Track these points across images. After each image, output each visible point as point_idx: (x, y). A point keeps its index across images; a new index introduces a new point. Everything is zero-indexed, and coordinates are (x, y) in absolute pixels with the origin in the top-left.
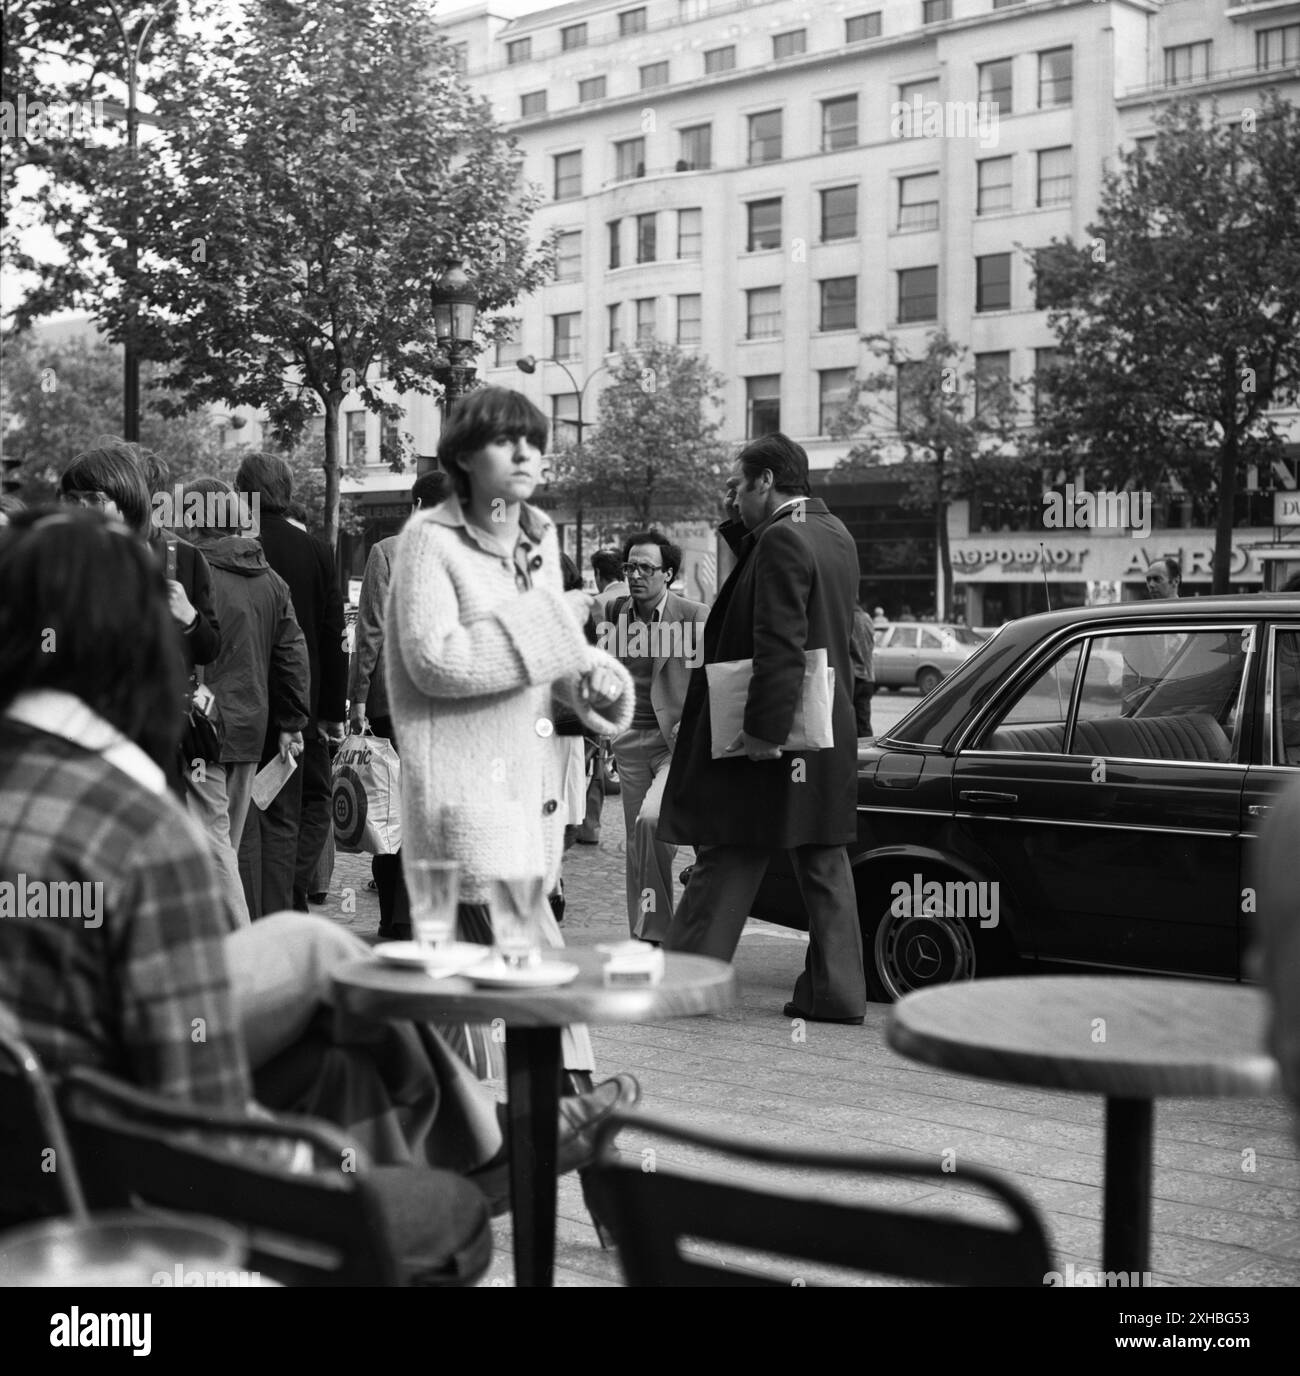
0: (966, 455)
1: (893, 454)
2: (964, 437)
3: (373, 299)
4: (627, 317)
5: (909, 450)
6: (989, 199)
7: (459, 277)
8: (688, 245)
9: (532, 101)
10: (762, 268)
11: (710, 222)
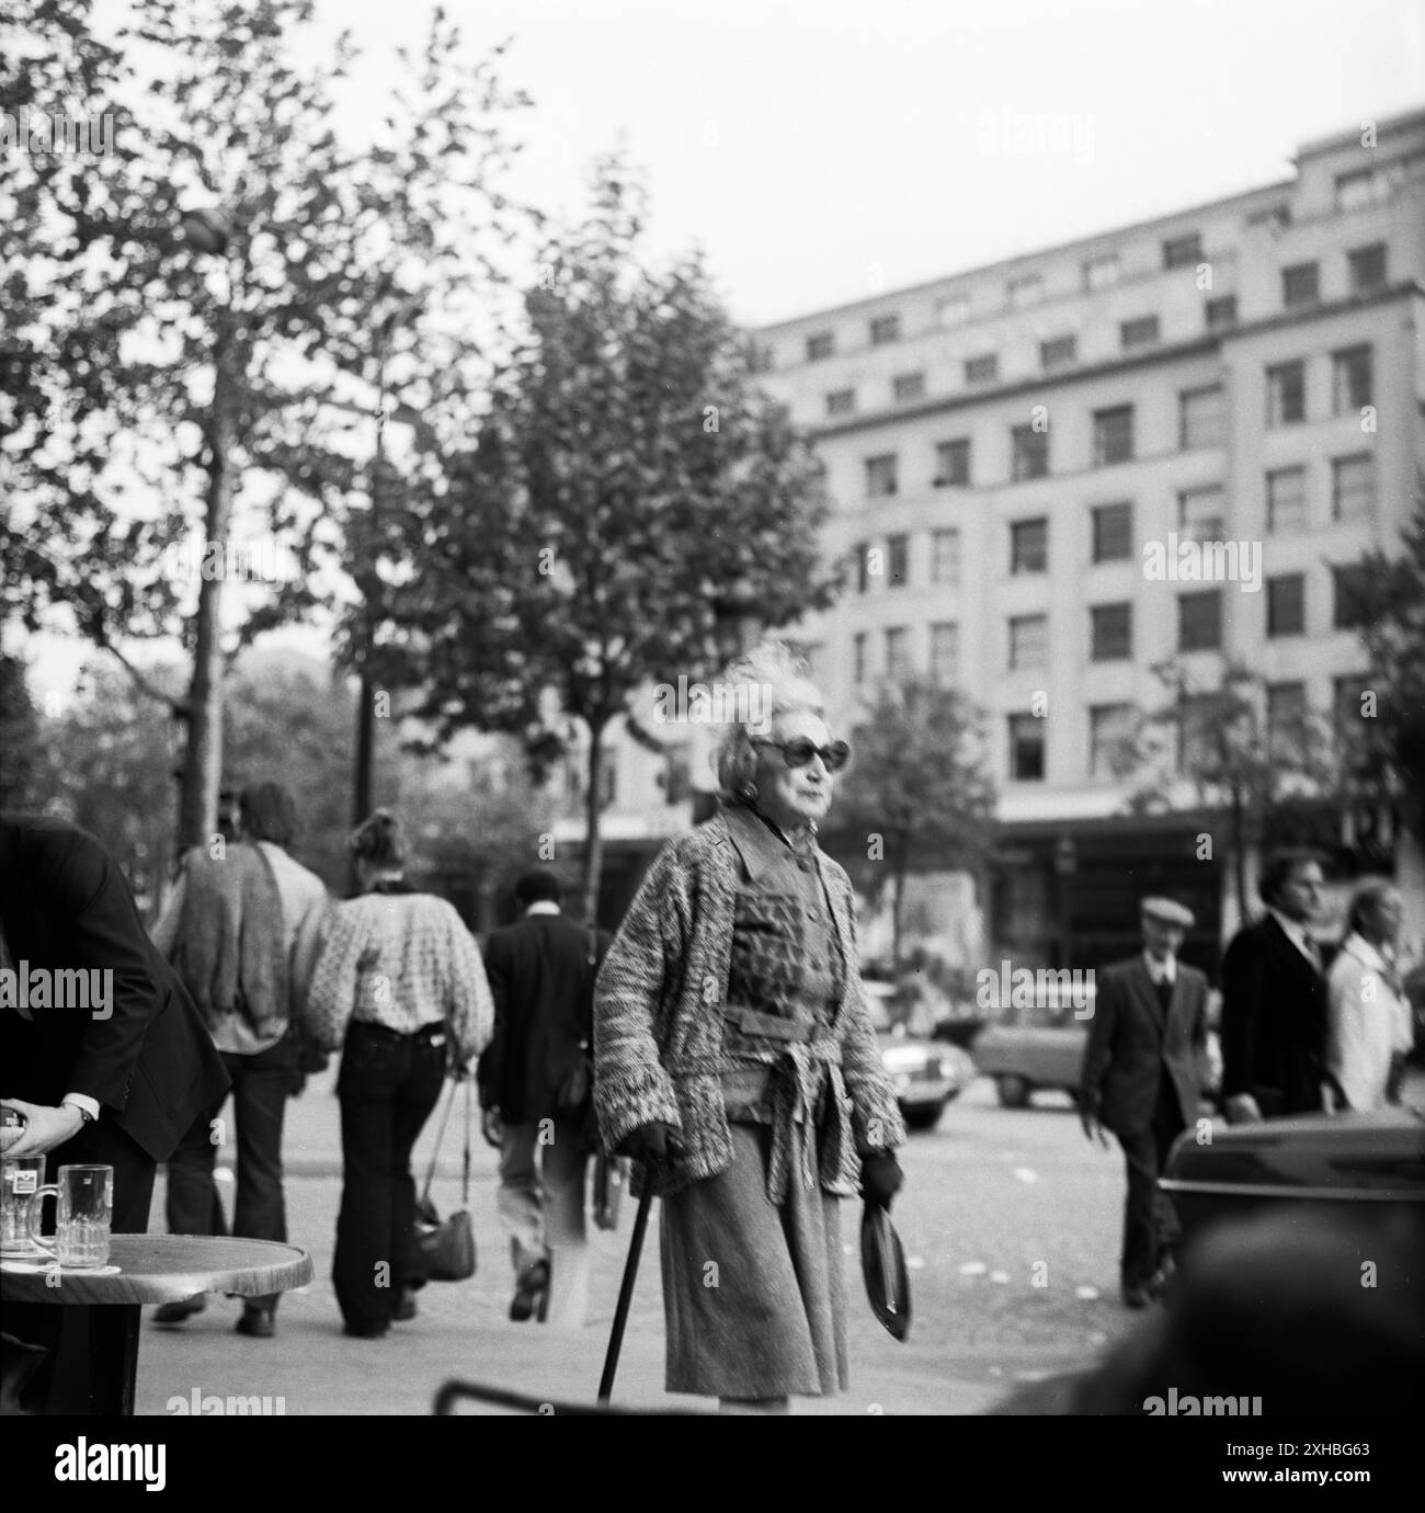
0: (1267, 797)
1: (1184, 796)
2: (1263, 775)
3: (650, 614)
4: (877, 648)
5: (1201, 792)
6: (1281, 514)
7: (745, 589)
8: (945, 569)
9: (840, 400)
10: (1027, 593)
11: (970, 544)
